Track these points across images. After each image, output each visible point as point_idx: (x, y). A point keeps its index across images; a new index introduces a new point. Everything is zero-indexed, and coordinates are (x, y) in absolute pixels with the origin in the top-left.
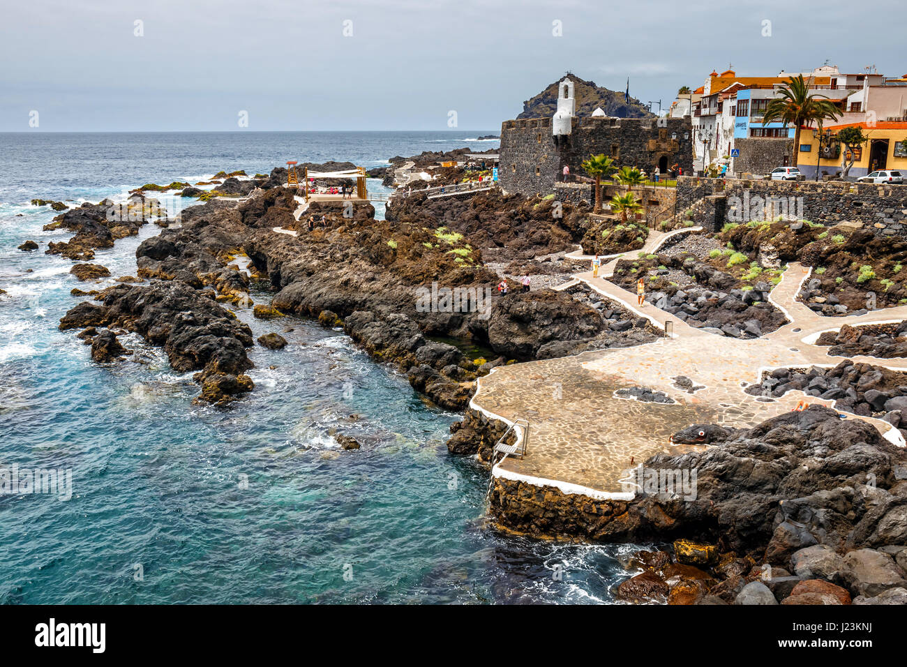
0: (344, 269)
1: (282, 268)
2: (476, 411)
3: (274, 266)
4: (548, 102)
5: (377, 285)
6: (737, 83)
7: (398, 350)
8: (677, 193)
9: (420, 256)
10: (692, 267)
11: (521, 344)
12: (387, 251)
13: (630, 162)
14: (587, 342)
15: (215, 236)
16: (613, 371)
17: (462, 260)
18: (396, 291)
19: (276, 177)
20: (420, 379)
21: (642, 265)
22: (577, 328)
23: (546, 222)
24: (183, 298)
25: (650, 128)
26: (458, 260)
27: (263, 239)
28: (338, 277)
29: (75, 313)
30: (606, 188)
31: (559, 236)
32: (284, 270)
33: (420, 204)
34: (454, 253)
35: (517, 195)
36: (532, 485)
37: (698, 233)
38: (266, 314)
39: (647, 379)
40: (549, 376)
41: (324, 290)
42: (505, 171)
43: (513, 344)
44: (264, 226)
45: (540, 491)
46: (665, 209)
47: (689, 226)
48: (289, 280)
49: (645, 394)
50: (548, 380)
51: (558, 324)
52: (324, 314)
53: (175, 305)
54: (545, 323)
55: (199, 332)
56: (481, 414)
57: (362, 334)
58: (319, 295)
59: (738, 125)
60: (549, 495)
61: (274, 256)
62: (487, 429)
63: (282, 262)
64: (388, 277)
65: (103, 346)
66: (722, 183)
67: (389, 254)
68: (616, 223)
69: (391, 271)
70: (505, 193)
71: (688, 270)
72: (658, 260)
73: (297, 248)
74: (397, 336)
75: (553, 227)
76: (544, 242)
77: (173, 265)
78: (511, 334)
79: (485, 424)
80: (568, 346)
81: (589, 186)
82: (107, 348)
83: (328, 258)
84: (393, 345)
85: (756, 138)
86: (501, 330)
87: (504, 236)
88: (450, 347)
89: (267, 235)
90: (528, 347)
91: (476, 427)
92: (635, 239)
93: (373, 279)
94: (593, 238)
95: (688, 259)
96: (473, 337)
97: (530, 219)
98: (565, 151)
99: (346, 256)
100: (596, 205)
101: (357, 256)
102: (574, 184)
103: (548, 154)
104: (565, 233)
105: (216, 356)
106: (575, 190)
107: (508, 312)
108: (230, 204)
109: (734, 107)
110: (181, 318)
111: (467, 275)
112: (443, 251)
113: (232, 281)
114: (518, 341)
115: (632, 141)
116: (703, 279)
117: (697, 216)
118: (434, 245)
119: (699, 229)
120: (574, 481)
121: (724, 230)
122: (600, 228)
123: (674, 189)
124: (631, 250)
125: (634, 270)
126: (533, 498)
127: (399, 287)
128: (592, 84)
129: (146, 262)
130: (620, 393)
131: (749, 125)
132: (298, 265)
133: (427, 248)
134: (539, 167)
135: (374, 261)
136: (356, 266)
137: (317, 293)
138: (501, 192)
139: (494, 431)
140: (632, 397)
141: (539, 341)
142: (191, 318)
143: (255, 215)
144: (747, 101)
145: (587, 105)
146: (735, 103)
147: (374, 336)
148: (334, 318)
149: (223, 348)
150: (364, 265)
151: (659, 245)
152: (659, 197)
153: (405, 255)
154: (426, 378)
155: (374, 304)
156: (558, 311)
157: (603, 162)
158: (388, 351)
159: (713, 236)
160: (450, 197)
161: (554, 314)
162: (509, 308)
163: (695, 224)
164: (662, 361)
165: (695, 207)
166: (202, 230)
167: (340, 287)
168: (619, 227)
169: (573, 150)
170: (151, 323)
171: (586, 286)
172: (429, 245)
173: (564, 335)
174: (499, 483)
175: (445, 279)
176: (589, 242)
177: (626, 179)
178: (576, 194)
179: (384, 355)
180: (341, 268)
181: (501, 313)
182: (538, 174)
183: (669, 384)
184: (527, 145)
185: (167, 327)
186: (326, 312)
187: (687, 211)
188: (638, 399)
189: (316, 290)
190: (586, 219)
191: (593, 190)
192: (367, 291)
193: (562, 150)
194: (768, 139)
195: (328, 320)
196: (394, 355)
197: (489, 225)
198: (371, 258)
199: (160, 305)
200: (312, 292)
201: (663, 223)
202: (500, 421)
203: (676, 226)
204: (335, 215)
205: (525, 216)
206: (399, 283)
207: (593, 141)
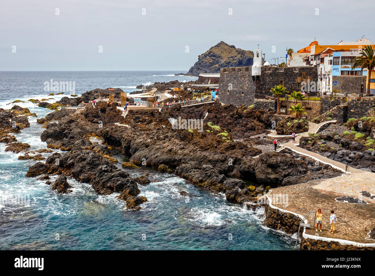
0: (166, 143)
1: (131, 144)
2: (275, 209)
3: (126, 142)
4: (211, 56)
5: (186, 151)
6: (329, 48)
7: (211, 183)
8: (321, 104)
9: (205, 136)
10: (339, 140)
11: (274, 178)
12: (189, 134)
13: (289, 88)
14: (304, 177)
15: (79, 128)
16: (329, 189)
17: (226, 138)
18: (198, 154)
19: (87, 96)
20: (233, 196)
21: (313, 139)
22: (299, 170)
23: (251, 119)
24: (96, 159)
25: (298, 71)
26: (224, 138)
27: (112, 129)
28: (164, 148)
29: (35, 168)
30: (282, 101)
31: (259, 125)
32: (133, 144)
33: (179, 110)
34: (221, 135)
35: (231, 105)
36: (325, 241)
37: (335, 123)
38: (130, 167)
39: (349, 193)
40: (300, 192)
41: (159, 154)
42: (222, 93)
43: (270, 178)
44: (109, 122)
45: (329, 244)
46: (315, 112)
47: (330, 120)
48: (136, 150)
49: (351, 200)
50: (300, 194)
51: (290, 168)
52: (161, 166)
53: (92, 163)
54: (285, 168)
55: (113, 176)
56: (278, 210)
57: (189, 175)
58: (157, 157)
59: (334, 69)
60: (334, 246)
61: (126, 137)
62: (282, 218)
63: (131, 141)
64: (192, 147)
65: (62, 184)
66: (345, 99)
67: (190, 136)
68: (293, 119)
69: (193, 144)
70: (223, 104)
71: (336, 141)
72: (320, 136)
73: (138, 134)
74: (210, 176)
75: (255, 121)
76: (253, 129)
77: (68, 142)
78: (268, 173)
79: (281, 215)
80: (297, 179)
81: (274, 101)
82: (64, 185)
83: (155, 138)
84: (208, 180)
85: (344, 76)
86: (263, 172)
87: (230, 126)
88: (240, 180)
89: (114, 127)
90: (277, 179)
91: (275, 217)
92: (304, 127)
93: (183, 148)
94: (282, 126)
95: (336, 136)
96: (241, 176)
97: (242, 117)
98: (258, 83)
99: (167, 137)
100: (278, 110)
101: (173, 137)
102: (264, 99)
103: (249, 85)
104: (261, 124)
105: (126, 187)
106: (266, 103)
107: (266, 163)
108: (72, 110)
109: (331, 61)
110: (101, 169)
111: (232, 146)
112: (216, 134)
113: (104, 150)
114: (272, 176)
115: (289, 78)
116: (346, 145)
117: (334, 115)
118: (211, 131)
119: (335, 121)
120: (344, 239)
121: (348, 122)
122: (285, 121)
123: (319, 102)
124: (303, 132)
125: (310, 142)
126: (326, 247)
127: (199, 152)
128: (233, 47)
129: (51, 142)
130: (339, 199)
131: (340, 69)
132: (141, 142)
133: (208, 132)
134: (243, 91)
135: (182, 139)
136: (173, 142)
137: (156, 155)
138: (221, 104)
139: (287, 218)
140: (345, 201)
141: (283, 176)
142: (106, 169)
143: (93, 116)
144: (339, 57)
145: (231, 57)
146: (332, 58)
147: (197, 176)
148: (166, 168)
149: (129, 183)
150: (177, 141)
151: (318, 129)
152: (311, 106)
153: (198, 136)
154: (236, 195)
155: (187, 161)
156: (291, 162)
157: (281, 89)
158: (206, 183)
159: (342, 124)
160: (192, 107)
161: (289, 163)
162: (267, 161)
163: (333, 119)
164: (351, 184)
165: (333, 110)
166: (72, 125)
167: (167, 152)
168: (296, 121)
169: (262, 83)
170: (81, 172)
171: (290, 150)
172: (208, 131)
173: (293, 174)
174: (307, 241)
175: (220, 148)
176: (280, 128)
177: (295, 97)
178: (266, 105)
179: (204, 185)
180: (164, 143)
181: (262, 163)
182: (243, 95)
183: (360, 195)
184: (235, 80)
185: (90, 174)
186: (163, 165)
187: (328, 113)
188: (349, 202)
189: (154, 154)
190: (273, 117)
191: (276, 103)
192: (181, 154)
193: (257, 83)
194: (351, 76)
195: (164, 169)
196: (209, 185)
197: (222, 120)
198: (181, 138)
199: (85, 162)
200: (152, 155)
201: (315, 118)
202: (290, 213)
203: (322, 120)
204: (147, 116)
205: (239, 116)
206: (198, 150)
207: (271, 78)
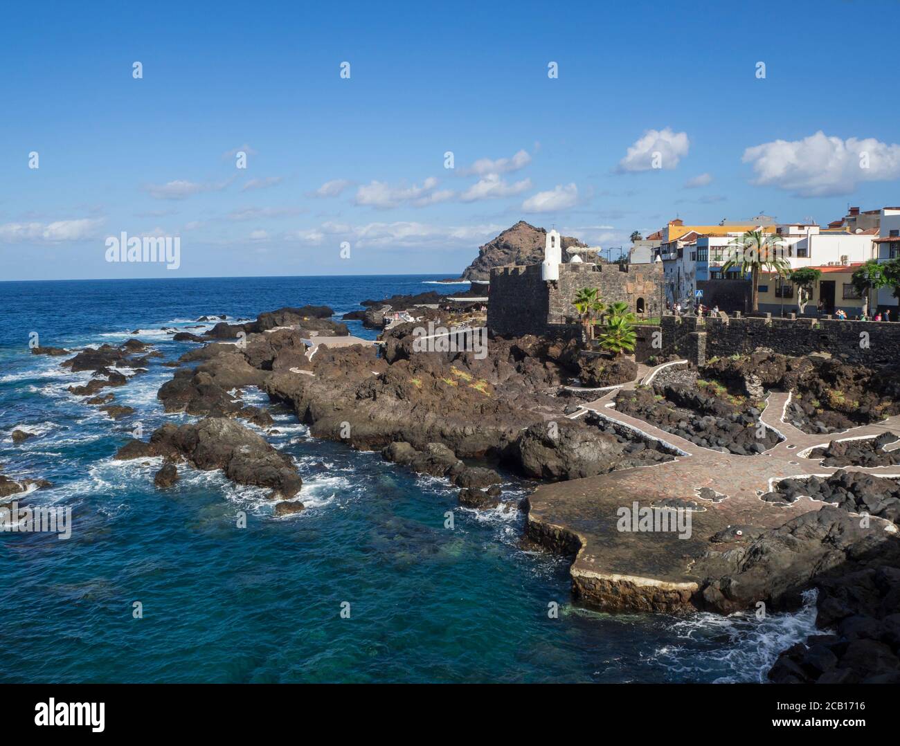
4: (502, 248)
6: (692, 231)
8: (662, 330)
13: (612, 303)
21: (640, 395)
30: (595, 326)
32: (313, 407)
34: (472, 388)
36: (608, 581)
45: (615, 586)
47: (676, 360)
59: (699, 269)
68: (610, 358)
70: (495, 333)
72: (655, 389)
73: (323, 387)
78: (543, 457)
85: (717, 281)
89: (287, 376)
92: (629, 372)
94: (590, 372)
98: (553, 294)
100: (587, 342)
103: (538, 297)
107: (539, 439)
109: (693, 253)
110: (239, 451)
112: (463, 387)
115: (611, 284)
117: (682, 350)
118: (453, 381)
119: (685, 361)
121: (709, 362)
123: (658, 327)
124: (626, 382)
125: (634, 399)
126: (609, 592)
130: (656, 504)
131: (710, 269)
136: (383, 402)
144: (706, 248)
146: (694, 249)
151: (652, 377)
152: (644, 334)
153: (428, 390)
165: (680, 342)
168: (613, 362)
169: (560, 293)
171: (595, 415)
172: (449, 381)
174: (577, 581)
176: (587, 375)
178: (567, 333)
183: (696, 495)
194: (728, 281)
201: (652, 357)
203: (663, 360)
205: (519, 353)
207: (578, 285)
